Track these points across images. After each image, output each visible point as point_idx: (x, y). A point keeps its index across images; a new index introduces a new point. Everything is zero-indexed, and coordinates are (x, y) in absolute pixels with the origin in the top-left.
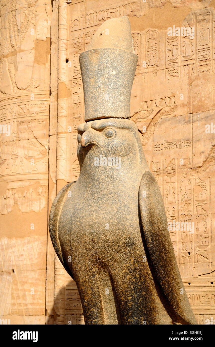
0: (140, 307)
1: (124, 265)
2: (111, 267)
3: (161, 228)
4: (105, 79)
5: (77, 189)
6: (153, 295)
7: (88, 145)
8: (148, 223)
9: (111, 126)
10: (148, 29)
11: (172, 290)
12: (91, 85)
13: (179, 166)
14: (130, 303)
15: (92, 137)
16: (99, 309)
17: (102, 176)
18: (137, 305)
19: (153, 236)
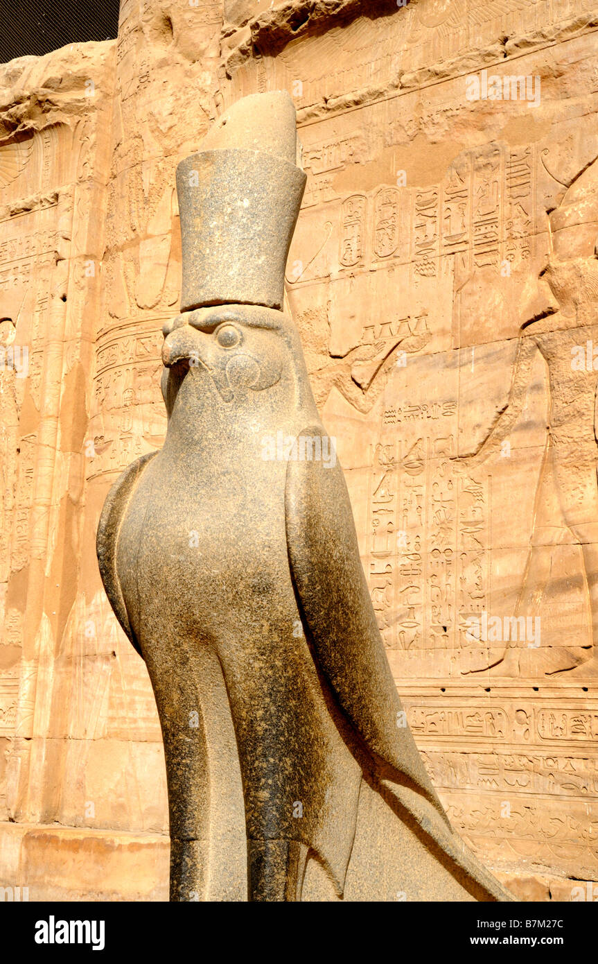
0: (283, 735)
1: (247, 636)
2: (221, 641)
3: (336, 554)
4: (226, 218)
5: (159, 465)
6: (315, 708)
7: (178, 361)
8: (302, 540)
9: (232, 321)
10: (381, 186)
11: (360, 698)
12: (194, 232)
13: (432, 453)
14: (260, 725)
15: (188, 345)
16: (196, 735)
17: (210, 433)
18: (277, 730)
19: (313, 570)
